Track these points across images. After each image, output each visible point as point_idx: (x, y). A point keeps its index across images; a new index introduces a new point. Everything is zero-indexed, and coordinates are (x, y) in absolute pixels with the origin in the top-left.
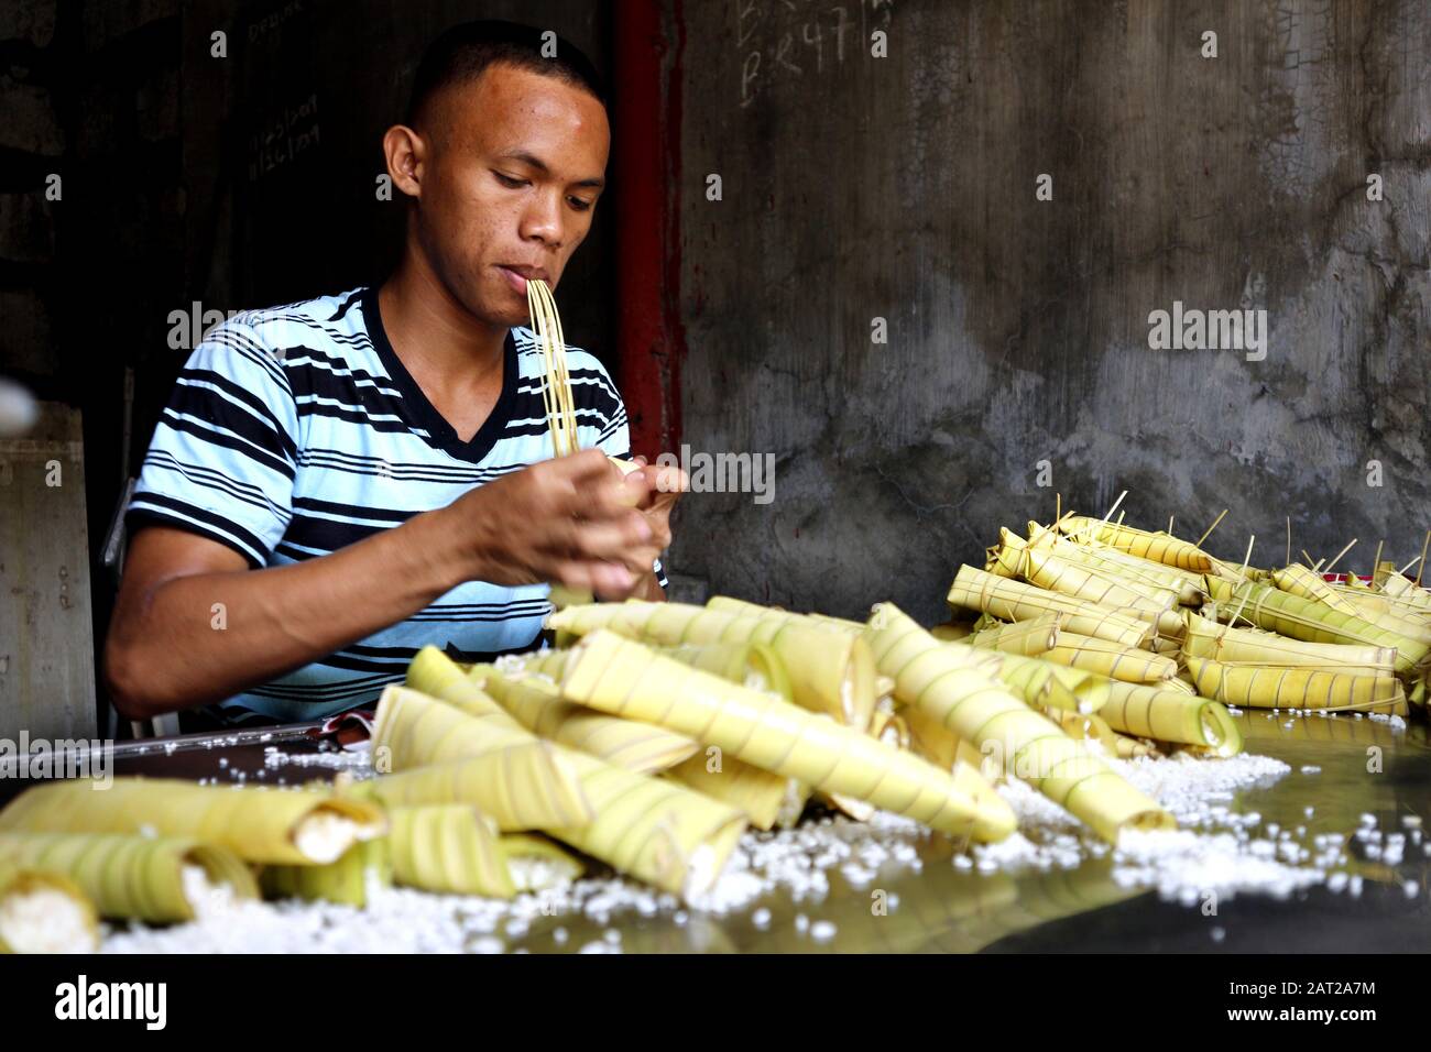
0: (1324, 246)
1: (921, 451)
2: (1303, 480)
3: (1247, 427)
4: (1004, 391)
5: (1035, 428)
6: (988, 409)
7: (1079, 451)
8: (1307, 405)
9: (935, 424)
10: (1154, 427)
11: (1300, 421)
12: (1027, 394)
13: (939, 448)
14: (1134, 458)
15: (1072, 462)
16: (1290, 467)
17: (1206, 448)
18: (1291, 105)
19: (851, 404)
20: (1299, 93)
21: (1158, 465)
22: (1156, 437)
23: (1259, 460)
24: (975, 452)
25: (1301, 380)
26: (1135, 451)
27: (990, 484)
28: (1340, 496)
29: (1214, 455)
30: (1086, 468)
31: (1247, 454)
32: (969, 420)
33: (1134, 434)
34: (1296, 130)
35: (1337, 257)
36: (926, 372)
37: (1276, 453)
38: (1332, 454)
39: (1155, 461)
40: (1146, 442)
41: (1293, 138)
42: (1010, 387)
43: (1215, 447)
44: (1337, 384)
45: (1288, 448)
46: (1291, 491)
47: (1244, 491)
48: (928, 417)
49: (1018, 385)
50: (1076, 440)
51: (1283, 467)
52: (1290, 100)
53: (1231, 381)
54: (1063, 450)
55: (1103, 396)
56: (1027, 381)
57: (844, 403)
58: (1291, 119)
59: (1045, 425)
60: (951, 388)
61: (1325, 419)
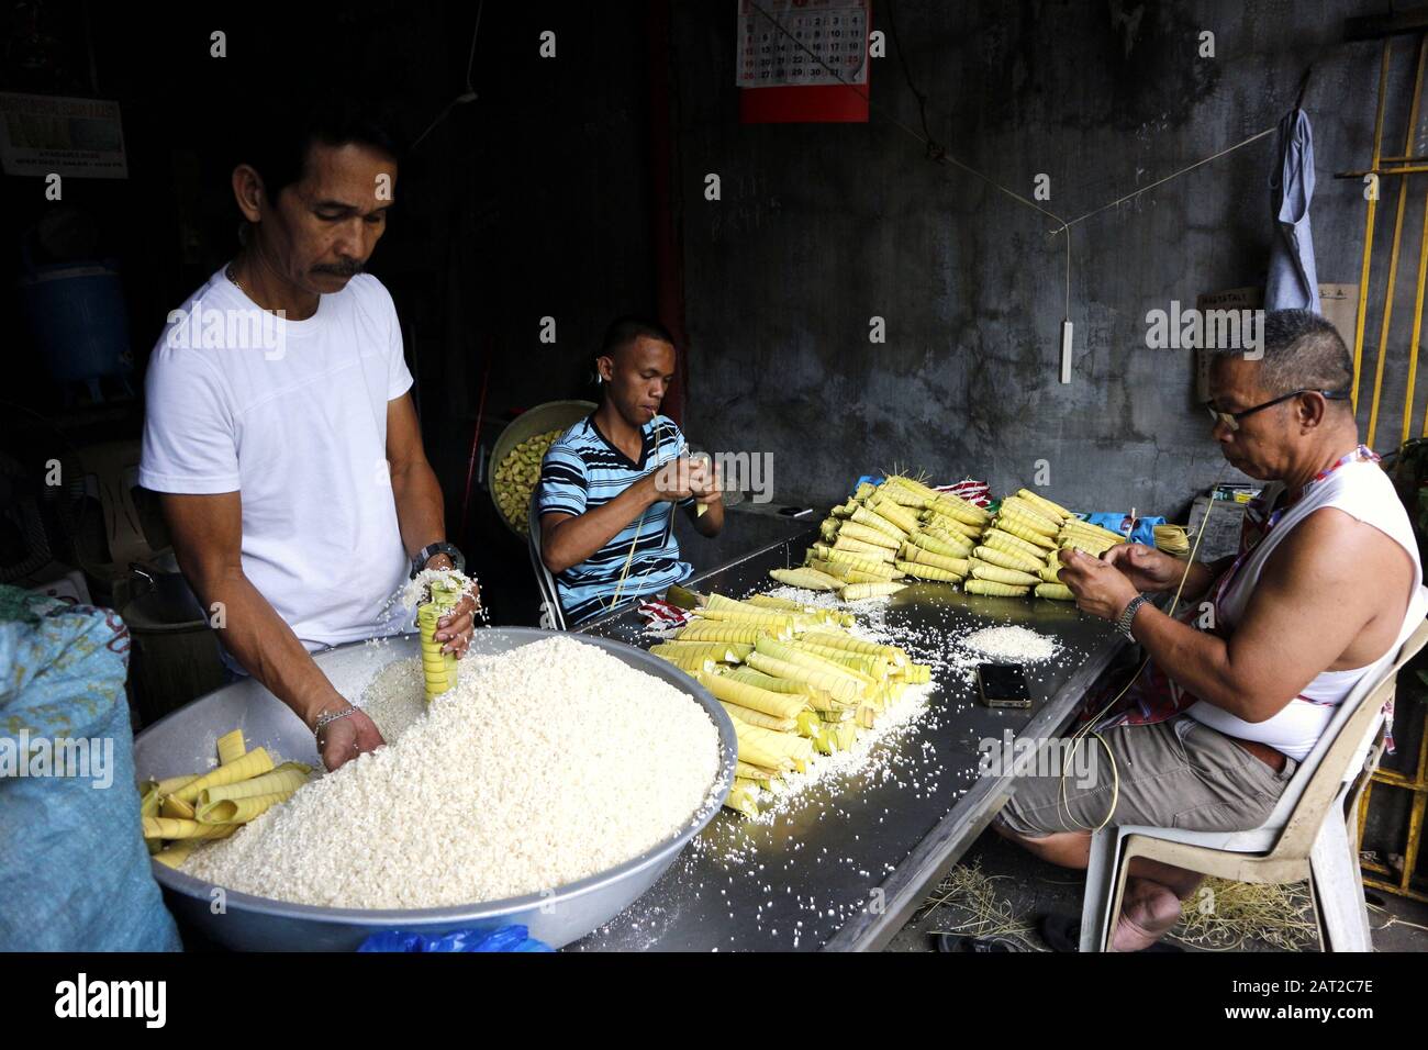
1: (795, 402)
2: (946, 432)
3: (925, 409)
4: (830, 382)
5: (843, 398)
6: (823, 387)
7: (860, 410)
8: (948, 403)
9: (801, 391)
10: (891, 404)
11: (946, 409)
12: (839, 383)
13: (803, 401)
14: (882, 415)
15: (857, 413)
17: (909, 415)
18: (945, 284)
20: (948, 280)
21: (892, 419)
22: (891, 408)
23: (930, 422)
24: (818, 405)
25: (946, 393)
26: (883, 412)
27: (825, 418)
28: (959, 439)
29: (913, 418)
30: (863, 417)
31: (925, 419)
32: (816, 391)
33: (882, 405)
34: (946, 294)
35: (961, 347)
36: (797, 369)
37: (936, 419)
38: (957, 424)
39: (890, 417)
40: (888, 410)
41: (946, 297)
42: (832, 380)
43: (914, 415)
44: (959, 397)
45: (940, 419)
46: (942, 436)
47: (924, 433)
48: (798, 388)
49: (835, 380)
50: (858, 405)
51: (939, 426)
52: (944, 282)
53: (920, 390)
54: (853, 408)
55: (870, 388)
56: (839, 378)
58: (944, 289)
59: (847, 397)
60: (807, 377)
61: (954, 409)
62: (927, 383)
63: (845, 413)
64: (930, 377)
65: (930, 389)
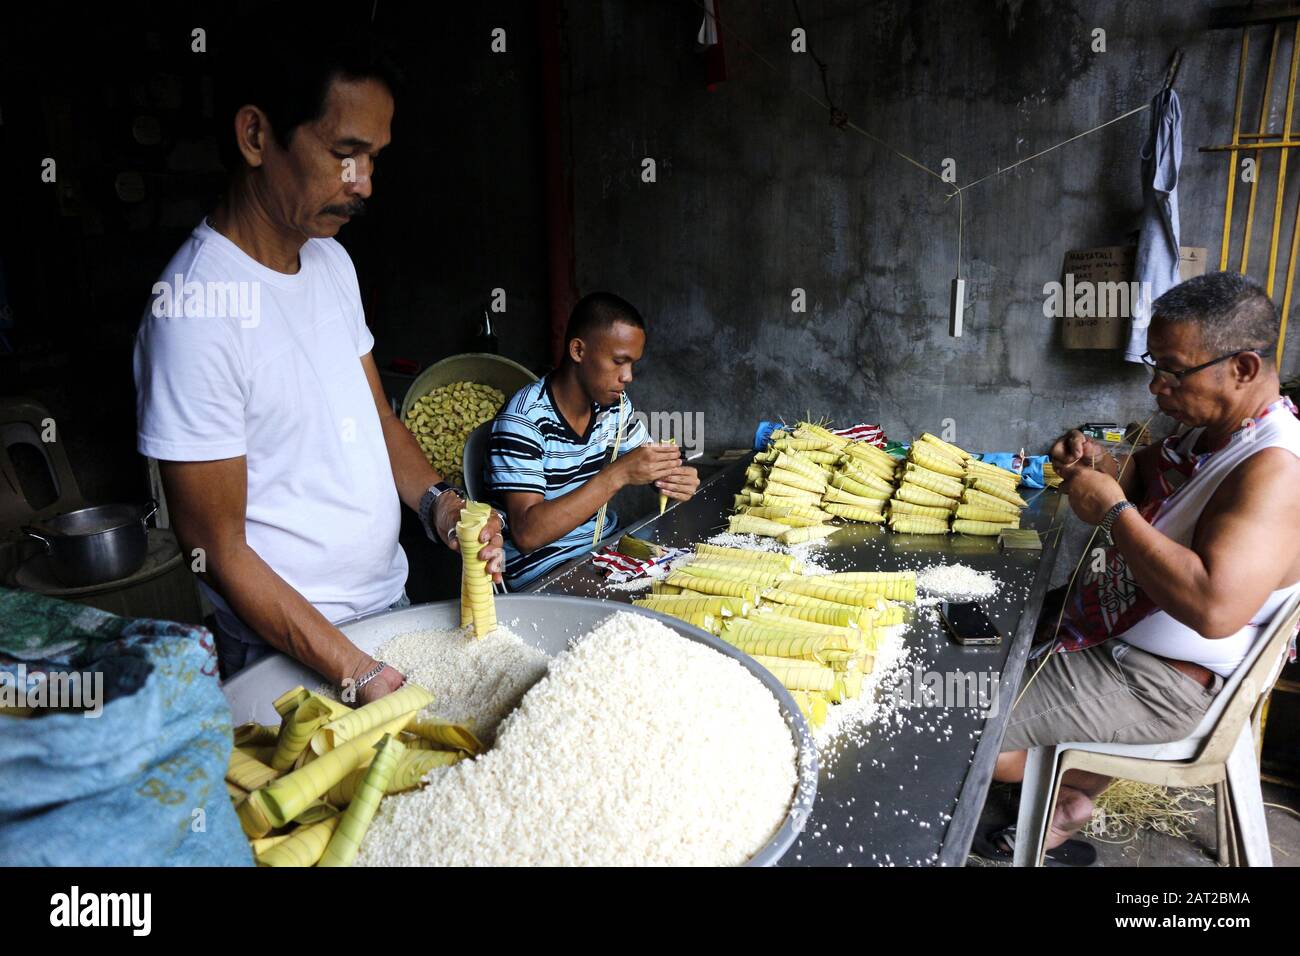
0: (844, 297)
1: (686, 352)
2: (833, 379)
3: (814, 358)
4: (720, 333)
5: (732, 348)
6: (713, 339)
7: (750, 359)
8: (836, 353)
9: (691, 342)
10: (780, 354)
11: (833, 358)
12: (730, 335)
13: (693, 351)
14: (771, 364)
15: (747, 362)
16: (828, 374)
17: (799, 364)
18: (834, 242)
19: (656, 330)
20: (837, 238)
21: (781, 368)
22: (780, 357)
23: (818, 370)
24: (708, 355)
25: (833, 344)
26: (772, 361)
27: (715, 367)
28: (846, 385)
29: (802, 367)
30: (753, 365)
31: (813, 368)
32: (706, 342)
33: (772, 355)
34: (835, 251)
35: (849, 301)
36: (688, 321)
37: (824, 367)
38: (844, 372)
39: (779, 366)
40: (776, 359)
41: (834, 254)
42: (723, 331)
43: (802, 363)
44: (846, 346)
45: (828, 367)
46: (829, 383)
47: (812, 380)
48: (689, 338)
49: (726, 331)
50: (749, 355)
51: (826, 374)
52: (834, 240)
53: (808, 340)
54: (744, 357)
55: (760, 339)
56: (729, 330)
57: (652, 329)
58: (833, 247)
59: (737, 347)
60: (698, 329)
61: (841, 358)
62: (815, 334)
63: (736, 361)
64: (818, 328)
65: (818, 340)
